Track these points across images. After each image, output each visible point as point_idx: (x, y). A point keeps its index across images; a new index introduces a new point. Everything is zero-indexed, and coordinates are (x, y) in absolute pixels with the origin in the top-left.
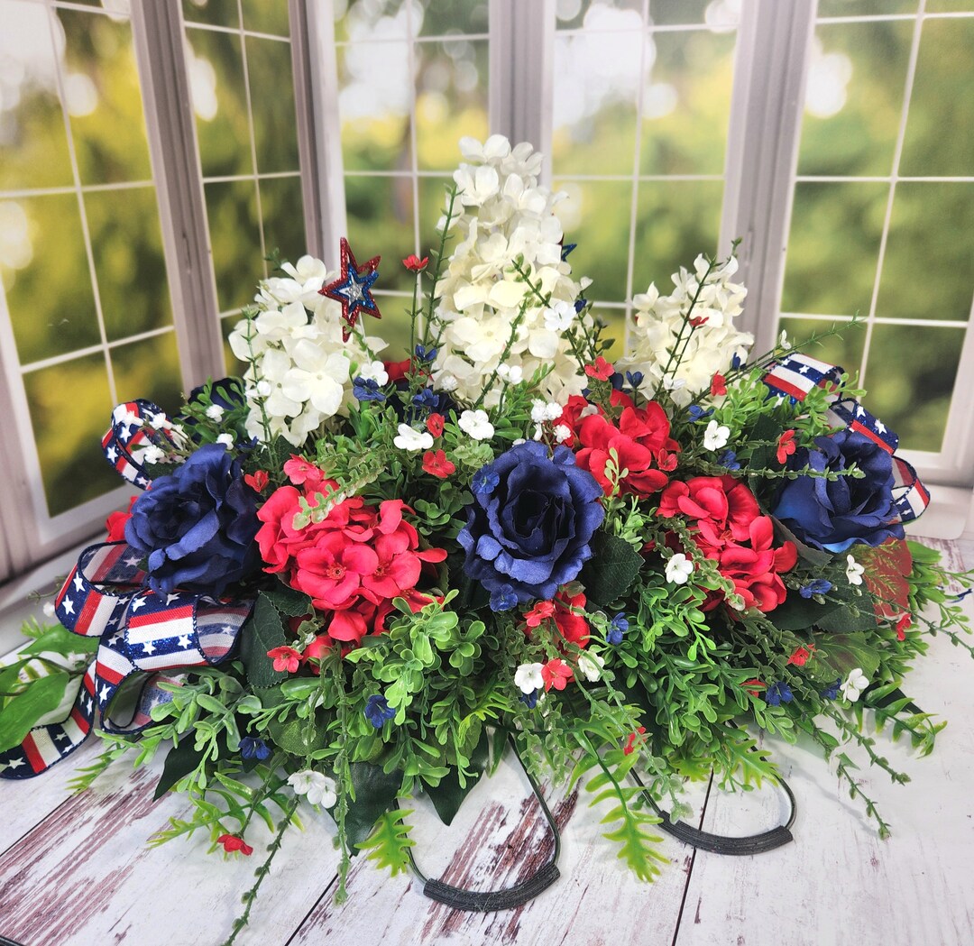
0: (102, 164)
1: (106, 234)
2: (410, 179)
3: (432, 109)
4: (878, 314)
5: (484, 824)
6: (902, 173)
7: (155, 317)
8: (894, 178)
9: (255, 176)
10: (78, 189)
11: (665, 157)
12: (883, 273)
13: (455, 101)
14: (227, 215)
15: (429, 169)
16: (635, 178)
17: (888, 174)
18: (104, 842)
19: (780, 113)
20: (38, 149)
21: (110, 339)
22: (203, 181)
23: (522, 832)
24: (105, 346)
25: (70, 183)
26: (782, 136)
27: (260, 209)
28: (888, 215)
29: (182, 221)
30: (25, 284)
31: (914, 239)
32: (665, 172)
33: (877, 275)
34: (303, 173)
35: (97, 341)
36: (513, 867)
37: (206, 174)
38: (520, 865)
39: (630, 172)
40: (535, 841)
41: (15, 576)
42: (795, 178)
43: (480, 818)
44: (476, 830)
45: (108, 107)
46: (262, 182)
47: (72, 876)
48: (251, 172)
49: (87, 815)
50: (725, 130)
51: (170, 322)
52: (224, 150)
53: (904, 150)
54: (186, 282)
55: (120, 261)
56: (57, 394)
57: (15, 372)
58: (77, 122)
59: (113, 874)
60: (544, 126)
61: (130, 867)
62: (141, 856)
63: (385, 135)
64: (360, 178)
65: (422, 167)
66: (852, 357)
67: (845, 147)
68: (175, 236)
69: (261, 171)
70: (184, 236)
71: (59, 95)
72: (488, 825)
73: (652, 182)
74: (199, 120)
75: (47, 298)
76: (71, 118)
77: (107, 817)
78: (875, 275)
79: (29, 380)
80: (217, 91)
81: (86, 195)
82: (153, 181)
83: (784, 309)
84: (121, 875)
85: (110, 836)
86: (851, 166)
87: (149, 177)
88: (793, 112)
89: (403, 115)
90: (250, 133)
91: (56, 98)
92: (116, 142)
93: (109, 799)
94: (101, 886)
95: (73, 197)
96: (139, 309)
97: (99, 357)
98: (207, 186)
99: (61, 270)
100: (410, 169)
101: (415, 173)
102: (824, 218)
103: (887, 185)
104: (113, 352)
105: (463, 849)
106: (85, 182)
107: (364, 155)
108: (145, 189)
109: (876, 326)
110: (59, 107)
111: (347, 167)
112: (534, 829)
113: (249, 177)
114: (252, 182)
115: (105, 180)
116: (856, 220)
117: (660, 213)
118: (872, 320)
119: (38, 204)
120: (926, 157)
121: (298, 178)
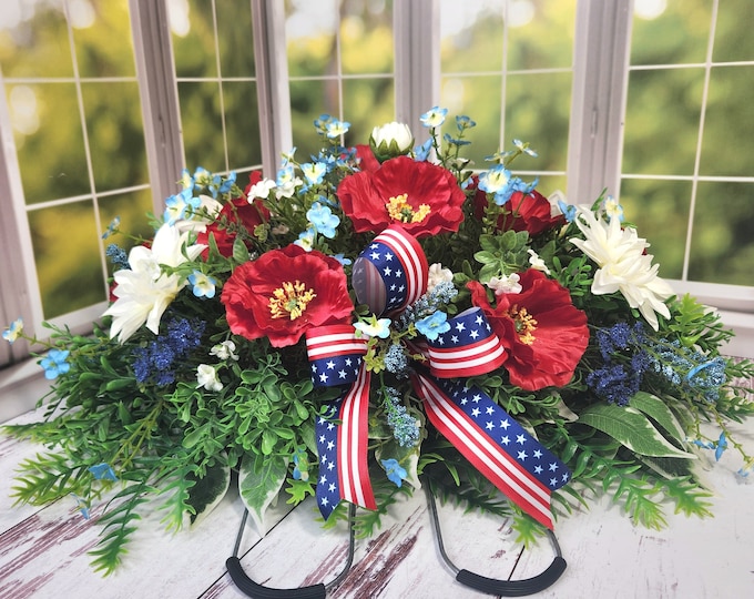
0: (96, 63)
1: (97, 114)
2: (336, 81)
3: (352, 29)
4: (700, 174)
5: (335, 558)
6: (714, 60)
7: (135, 176)
8: (709, 64)
9: (219, 79)
10: (77, 80)
11: (527, 56)
12: (703, 141)
13: (369, 22)
14: (195, 106)
15: (350, 73)
16: (504, 73)
17: (704, 61)
18: (37, 555)
19: (614, 17)
20: (48, 50)
21: (98, 191)
22: (176, 80)
23: (364, 565)
24: (94, 196)
25: (71, 74)
26: (617, 36)
27: (222, 103)
28: (705, 94)
29: (159, 109)
30: (32, 146)
31: (727, 112)
32: (527, 67)
33: (699, 142)
34: (259, 78)
35: (88, 191)
36: (351, 591)
37: (179, 75)
38: (357, 589)
39: (500, 69)
40: (374, 572)
41: (13, 362)
42: (628, 68)
43: (332, 553)
44: (327, 562)
45: (103, 22)
46: (224, 84)
47: (7, 578)
48: (216, 76)
49: (30, 536)
50: (572, 33)
51: (147, 181)
52: (194, 58)
53: (716, 40)
54: (161, 153)
55: (108, 134)
56: (53, 228)
57: (21, 209)
58: (78, 32)
59: (37, 578)
60: (434, 37)
61: (52, 574)
62: (62, 567)
63: (318, 48)
64: (299, 82)
65: (344, 72)
66: (681, 209)
67: (668, 41)
68: (153, 118)
69: (223, 75)
70: (160, 118)
71: (65, 12)
72: (338, 559)
73: (518, 75)
74: (175, 36)
75: (50, 157)
76: (74, 29)
77: (44, 538)
78: (697, 143)
79: (32, 216)
80: (190, 16)
81: (83, 85)
82: (137, 77)
83: (624, 172)
84: (43, 579)
85: (43, 551)
86: (674, 56)
87: (134, 75)
88: (625, 16)
89: (331, 34)
90: (216, 47)
91: (62, 14)
92: (108, 47)
93: (50, 525)
94: (26, 586)
95: (73, 86)
96: (122, 170)
97: (89, 203)
98: (179, 83)
99: (61, 136)
100: (336, 74)
101: (340, 77)
102: (653, 98)
103: (704, 70)
104: (101, 200)
105: (314, 574)
106: (82, 76)
107: (303, 65)
108: (130, 83)
109: (700, 183)
110: (64, 21)
111: (291, 74)
112: (375, 563)
113: (215, 79)
114: (217, 83)
115: (98, 75)
116: (679, 99)
117: (523, 100)
118: (696, 178)
119: (46, 90)
120: (732, 46)
121: (254, 83)
